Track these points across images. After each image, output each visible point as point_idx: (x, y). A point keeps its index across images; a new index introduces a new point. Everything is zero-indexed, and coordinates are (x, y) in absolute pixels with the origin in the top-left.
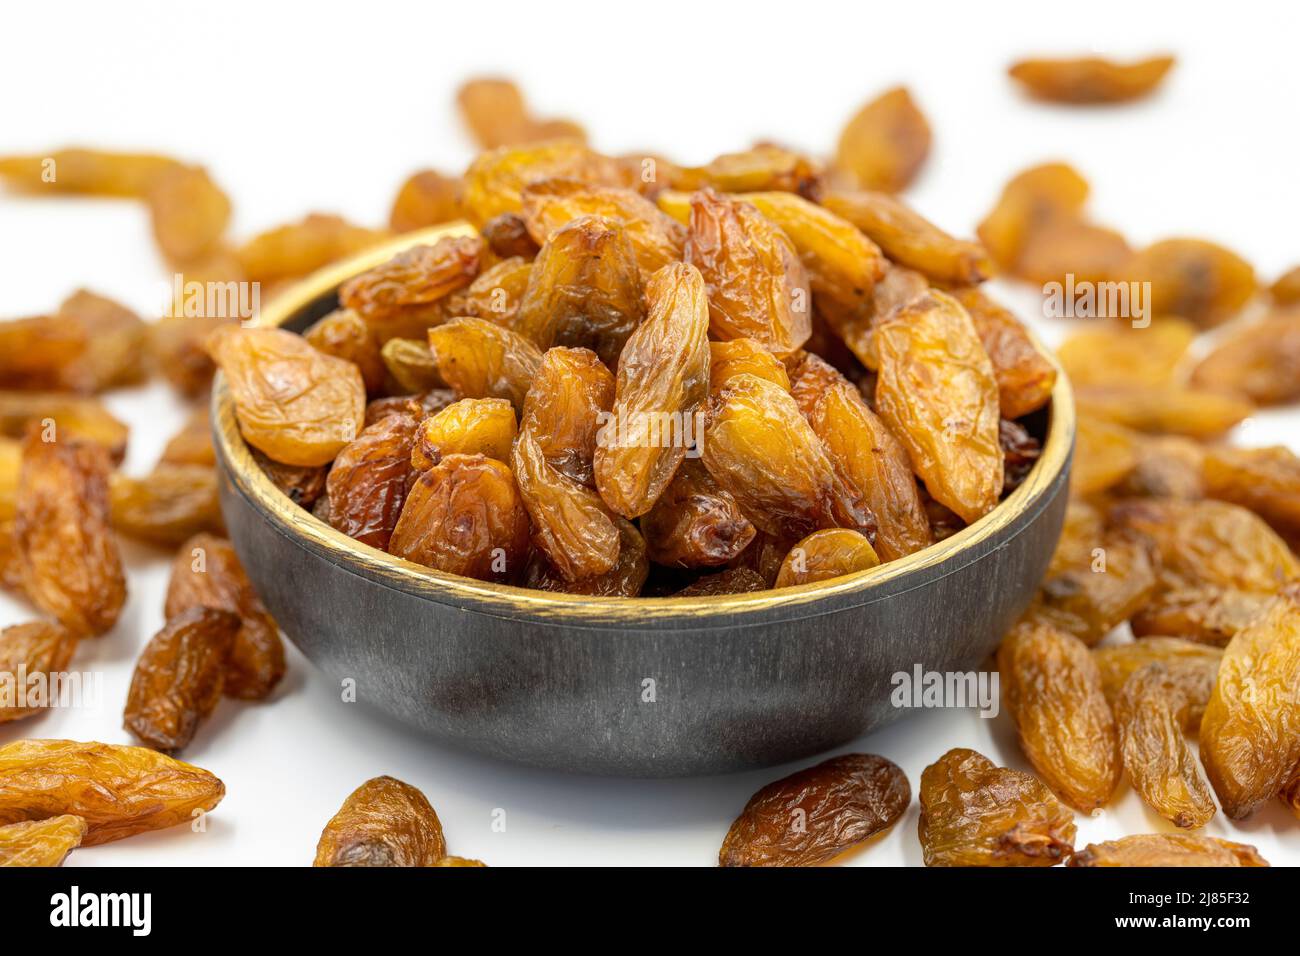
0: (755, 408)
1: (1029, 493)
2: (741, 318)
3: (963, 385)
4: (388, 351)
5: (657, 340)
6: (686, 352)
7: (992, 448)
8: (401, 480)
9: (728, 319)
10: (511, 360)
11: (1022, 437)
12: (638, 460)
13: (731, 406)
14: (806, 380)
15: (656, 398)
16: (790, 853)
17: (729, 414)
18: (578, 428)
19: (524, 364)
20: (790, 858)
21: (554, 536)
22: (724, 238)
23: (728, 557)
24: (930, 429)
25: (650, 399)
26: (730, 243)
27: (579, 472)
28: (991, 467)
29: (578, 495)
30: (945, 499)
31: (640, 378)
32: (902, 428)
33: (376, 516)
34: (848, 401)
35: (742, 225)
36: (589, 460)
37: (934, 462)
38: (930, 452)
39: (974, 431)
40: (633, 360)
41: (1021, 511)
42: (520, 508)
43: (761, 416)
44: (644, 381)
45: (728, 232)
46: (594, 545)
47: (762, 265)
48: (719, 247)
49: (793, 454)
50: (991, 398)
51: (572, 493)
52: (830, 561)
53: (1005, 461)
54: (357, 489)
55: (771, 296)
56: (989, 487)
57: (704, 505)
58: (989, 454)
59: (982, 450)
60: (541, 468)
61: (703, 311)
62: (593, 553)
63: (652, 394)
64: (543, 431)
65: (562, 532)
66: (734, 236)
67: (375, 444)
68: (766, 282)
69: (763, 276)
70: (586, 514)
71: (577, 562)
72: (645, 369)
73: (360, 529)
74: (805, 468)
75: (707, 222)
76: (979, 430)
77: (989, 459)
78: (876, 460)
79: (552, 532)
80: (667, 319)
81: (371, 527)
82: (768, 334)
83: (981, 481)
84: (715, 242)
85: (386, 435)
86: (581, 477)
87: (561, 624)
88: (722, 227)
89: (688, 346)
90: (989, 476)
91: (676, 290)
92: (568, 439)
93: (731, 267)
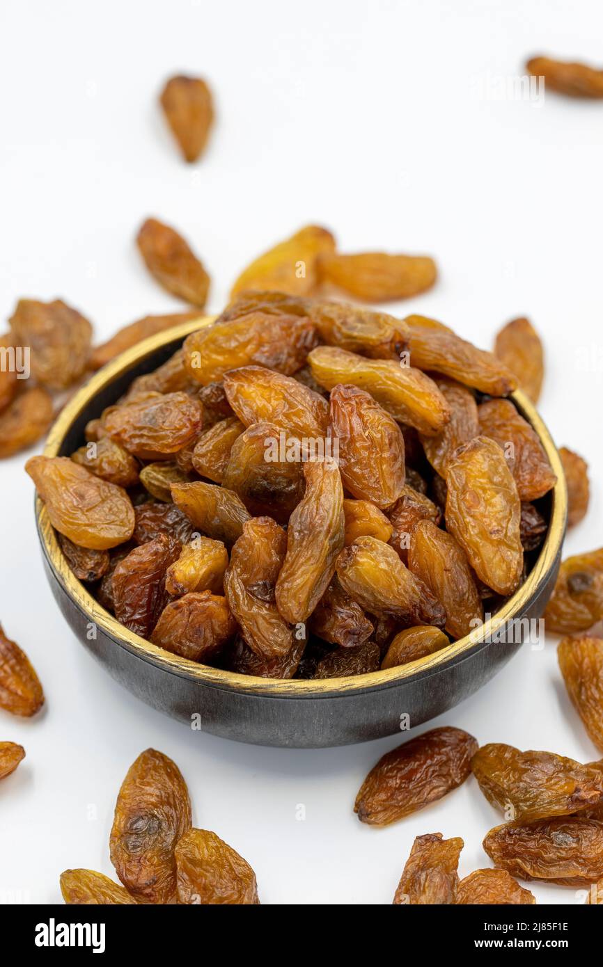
0: (372, 560)
1: (539, 577)
2: (363, 484)
3: (499, 501)
4: (143, 476)
5: (312, 515)
6: (330, 527)
7: (515, 545)
8: (157, 583)
9: (356, 484)
10: (222, 510)
11: (534, 521)
12: (302, 594)
13: (358, 558)
14: (403, 517)
15: (312, 556)
16: (396, 807)
17: (357, 563)
18: (265, 570)
19: (229, 513)
20: (396, 810)
21: (253, 638)
22: (352, 429)
23: (358, 644)
24: (479, 540)
25: (309, 556)
26: (355, 434)
27: (266, 595)
28: (515, 557)
29: (267, 614)
30: (487, 582)
31: (303, 539)
32: (461, 538)
33: (142, 606)
34: (430, 539)
35: (363, 419)
36: (273, 586)
37: (480, 561)
38: (477, 554)
39: (506, 535)
40: (297, 527)
41: (534, 591)
42: (232, 618)
43: (376, 566)
44: (304, 543)
45: (355, 425)
46: (276, 643)
47: (376, 447)
48: (349, 436)
49: (396, 589)
50: (516, 509)
51: (263, 613)
52: (419, 647)
53: (525, 553)
54: (130, 587)
55: (381, 466)
56: (514, 573)
57: (341, 614)
58: (514, 549)
59: (510, 547)
60: (244, 599)
61: (340, 494)
62: (276, 648)
63: (309, 553)
64: (243, 571)
65: (256, 635)
66: (358, 427)
67: (140, 563)
68: (378, 458)
69: (376, 455)
70: (271, 624)
71: (266, 653)
72: (305, 535)
73: (133, 614)
74: (404, 597)
75: (341, 416)
76: (509, 534)
77: (514, 553)
78: (446, 575)
79: (251, 636)
80: (318, 498)
81: (140, 614)
82: (380, 493)
83: (509, 568)
84: (347, 433)
85: (147, 558)
86: (267, 597)
87: (257, 696)
88: (350, 421)
89: (331, 522)
90: (514, 565)
91: (323, 479)
92: (261, 576)
93: (356, 450)
